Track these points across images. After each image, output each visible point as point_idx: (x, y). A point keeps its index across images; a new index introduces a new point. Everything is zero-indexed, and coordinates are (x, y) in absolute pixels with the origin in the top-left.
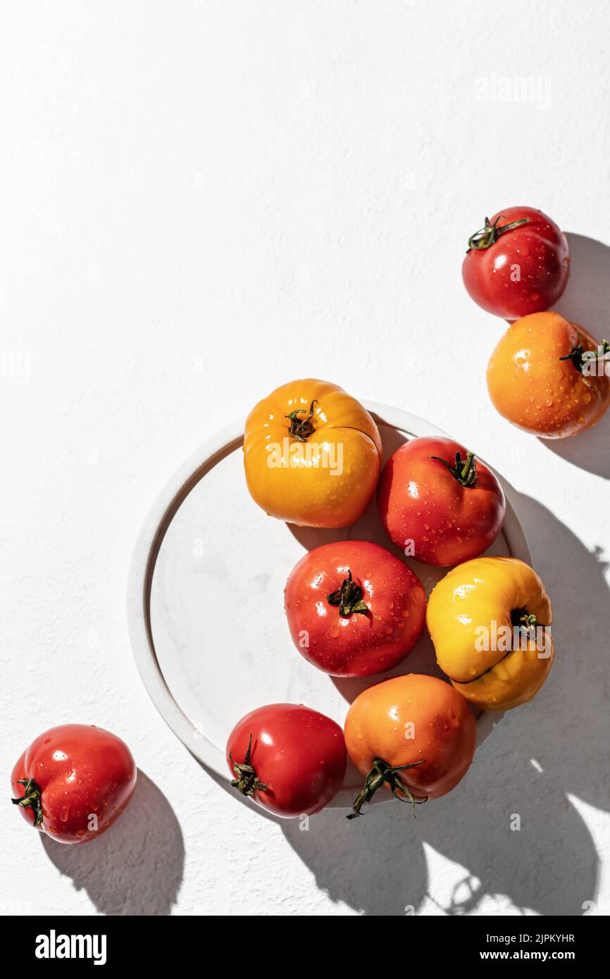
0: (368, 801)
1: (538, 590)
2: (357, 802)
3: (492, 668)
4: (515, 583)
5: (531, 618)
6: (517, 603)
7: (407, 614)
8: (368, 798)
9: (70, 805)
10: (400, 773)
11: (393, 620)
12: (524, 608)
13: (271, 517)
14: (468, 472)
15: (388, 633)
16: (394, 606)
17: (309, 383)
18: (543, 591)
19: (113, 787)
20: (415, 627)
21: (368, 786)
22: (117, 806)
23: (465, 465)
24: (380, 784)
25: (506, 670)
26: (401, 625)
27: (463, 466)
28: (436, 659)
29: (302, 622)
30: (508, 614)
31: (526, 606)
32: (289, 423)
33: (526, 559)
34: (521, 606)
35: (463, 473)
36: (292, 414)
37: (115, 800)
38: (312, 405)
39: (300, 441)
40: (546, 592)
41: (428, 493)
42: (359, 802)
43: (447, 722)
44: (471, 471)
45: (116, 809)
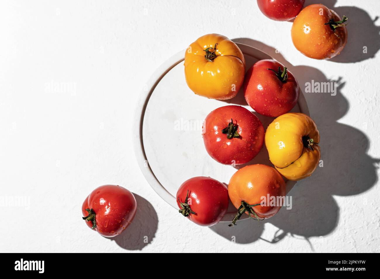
0: (239, 219)
1: (313, 127)
2: (234, 220)
3: (294, 162)
4: (305, 124)
5: (311, 140)
6: (305, 133)
7: (257, 138)
8: (239, 218)
9: (108, 220)
10: (253, 208)
11: (250, 141)
12: (308, 136)
13: (196, 95)
14: (284, 76)
15: (248, 146)
16: (251, 135)
17: (214, 35)
18: (316, 128)
19: (127, 213)
20: (260, 144)
21: (239, 213)
22: (129, 221)
23: (282, 73)
24: (244, 212)
25: (300, 163)
26: (254, 143)
27: (281, 73)
28: (269, 158)
29: (210, 141)
30: (301, 138)
31: (309, 135)
32: (205, 54)
33: (307, 114)
34: (307, 135)
35: (282, 76)
36: (207, 49)
37: (128, 218)
38: (216, 45)
39: (210, 62)
40: (318, 129)
41: (267, 85)
42: (235, 220)
43: (274, 185)
44: (285, 75)
45: (128, 222)
